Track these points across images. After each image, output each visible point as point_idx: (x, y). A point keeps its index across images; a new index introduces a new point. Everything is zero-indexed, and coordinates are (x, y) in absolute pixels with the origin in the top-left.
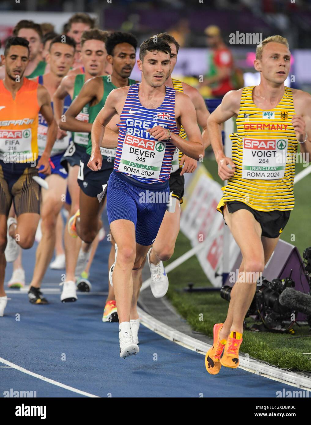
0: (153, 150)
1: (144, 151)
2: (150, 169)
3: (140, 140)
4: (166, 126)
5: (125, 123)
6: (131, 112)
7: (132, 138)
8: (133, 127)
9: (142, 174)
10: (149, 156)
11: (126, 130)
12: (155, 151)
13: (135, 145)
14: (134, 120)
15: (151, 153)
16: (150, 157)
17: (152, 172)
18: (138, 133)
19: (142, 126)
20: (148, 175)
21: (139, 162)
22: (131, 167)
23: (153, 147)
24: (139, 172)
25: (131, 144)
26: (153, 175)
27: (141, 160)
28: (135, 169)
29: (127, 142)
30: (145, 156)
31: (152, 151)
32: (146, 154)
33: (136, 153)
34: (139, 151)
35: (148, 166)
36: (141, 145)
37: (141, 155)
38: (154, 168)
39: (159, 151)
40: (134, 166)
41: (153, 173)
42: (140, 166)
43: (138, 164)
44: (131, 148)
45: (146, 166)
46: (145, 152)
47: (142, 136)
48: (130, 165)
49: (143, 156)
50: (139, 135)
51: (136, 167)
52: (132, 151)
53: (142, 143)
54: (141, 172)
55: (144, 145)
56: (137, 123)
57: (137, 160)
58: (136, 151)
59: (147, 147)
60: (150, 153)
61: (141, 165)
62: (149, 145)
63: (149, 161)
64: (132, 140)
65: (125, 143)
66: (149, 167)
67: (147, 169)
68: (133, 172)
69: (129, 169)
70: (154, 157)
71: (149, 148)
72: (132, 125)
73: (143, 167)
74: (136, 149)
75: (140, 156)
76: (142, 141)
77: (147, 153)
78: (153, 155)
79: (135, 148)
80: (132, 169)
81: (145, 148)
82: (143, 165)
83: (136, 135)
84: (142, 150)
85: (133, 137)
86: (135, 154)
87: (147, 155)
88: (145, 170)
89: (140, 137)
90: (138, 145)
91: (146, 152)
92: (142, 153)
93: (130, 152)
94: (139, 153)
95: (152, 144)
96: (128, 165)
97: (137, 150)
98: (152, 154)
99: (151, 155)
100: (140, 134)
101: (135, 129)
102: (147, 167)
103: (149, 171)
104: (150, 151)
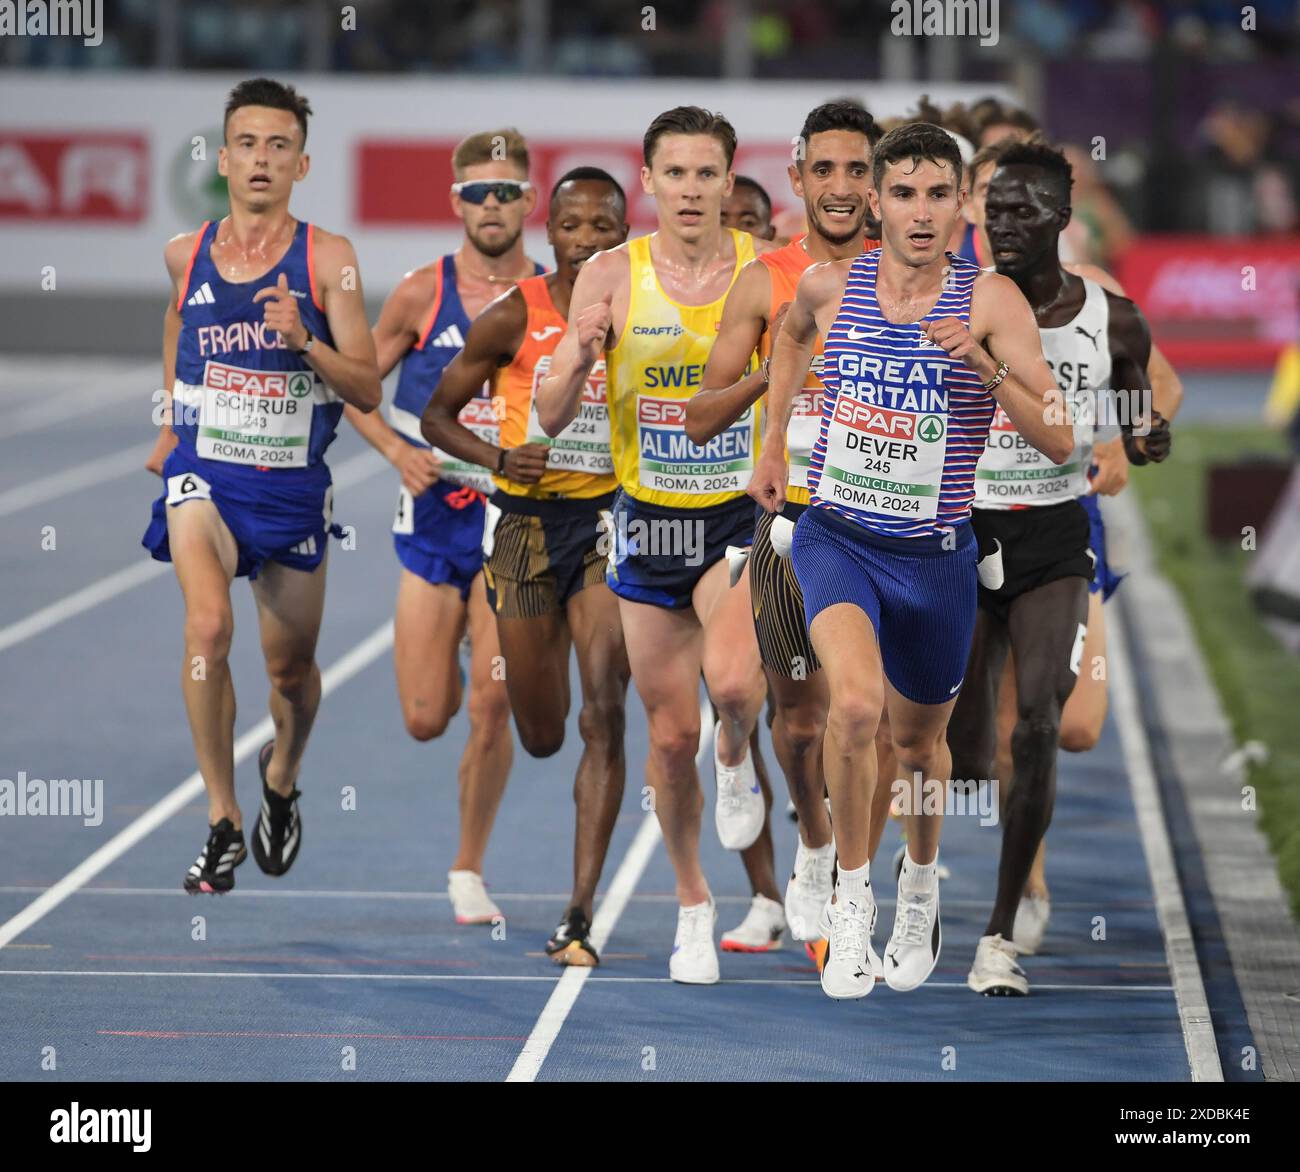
0: (911, 438)
1: (886, 443)
2: (905, 493)
3: (874, 412)
4: (947, 367)
5: (836, 364)
6: (853, 335)
7: (852, 406)
8: (858, 378)
9: (883, 506)
10: (902, 457)
11: (838, 384)
12: (916, 441)
13: (861, 425)
14: (861, 356)
15: (906, 446)
16: (904, 458)
17: (913, 499)
18: (870, 395)
19: (882, 373)
20: (903, 509)
21: (873, 474)
23: (912, 430)
24: (874, 501)
25: (849, 424)
26: (917, 508)
27: (879, 469)
28: (864, 494)
30: (890, 456)
31: (909, 442)
32: (891, 450)
33: (865, 448)
34: (872, 443)
35: (901, 485)
36: (878, 425)
37: (879, 453)
38: (917, 490)
39: (930, 440)
40: (860, 485)
41: (917, 502)
42: (876, 484)
43: (872, 480)
44: (850, 434)
45: (895, 484)
46: (888, 446)
47: (881, 401)
48: (849, 483)
49: (884, 457)
50: (872, 399)
51: (865, 486)
52: (852, 444)
53: (879, 421)
54: (880, 502)
55: (883, 425)
56: (868, 365)
57: (866, 467)
58: (862, 444)
59: (893, 431)
60: (902, 449)
61: (881, 481)
62: (900, 426)
63: (901, 471)
64: (852, 411)
65: (836, 421)
66: (903, 487)
67: (896, 492)
68: (859, 501)
69: (847, 494)
70: (914, 460)
71: (900, 433)
72: (854, 373)
73: (885, 486)
74: (863, 438)
75: (876, 458)
76: (879, 415)
77: (894, 447)
78: (911, 453)
79: (860, 434)
80: (856, 492)
81: (889, 435)
82: (886, 482)
83: (865, 399)
84: (881, 439)
85: (856, 406)
86: (861, 450)
87: (893, 454)
88: (893, 496)
89: (876, 404)
90: (869, 426)
91: (891, 444)
92: (880, 449)
93: (848, 446)
94: (873, 449)
95: (906, 423)
96: (845, 481)
97: (865, 441)
98: (910, 450)
99: (906, 452)
100: (876, 397)
101: (861, 385)
102: (897, 487)
103: (902, 498)
104: (904, 442)
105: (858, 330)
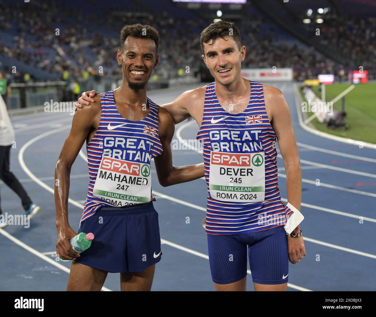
0: (249, 165)
1: (238, 169)
2: (250, 191)
3: (231, 156)
4: (260, 132)
6: (213, 122)
7: (219, 156)
8: (219, 141)
9: (240, 199)
10: (246, 175)
11: (210, 145)
12: (252, 167)
13: (226, 163)
15: (248, 169)
16: (248, 175)
17: (254, 194)
18: (227, 148)
20: (250, 199)
22: (226, 193)
23: (249, 161)
24: (236, 197)
25: (220, 164)
26: (256, 198)
27: (237, 182)
28: (231, 194)
29: (214, 161)
30: (241, 175)
31: (249, 167)
32: (241, 172)
33: (229, 173)
34: (232, 170)
35: (247, 188)
36: (234, 162)
37: (236, 174)
38: (255, 189)
39: (258, 165)
40: (229, 191)
41: (256, 195)
42: (236, 189)
44: (221, 168)
45: (244, 188)
46: (239, 170)
47: (232, 150)
48: (224, 190)
49: (238, 176)
50: (228, 150)
51: (231, 191)
52: (223, 172)
53: (234, 160)
54: (239, 197)
55: (236, 161)
58: (228, 171)
59: (241, 163)
60: (246, 171)
61: (238, 187)
62: (244, 160)
63: (247, 181)
64: (220, 158)
65: (213, 163)
66: (249, 188)
67: (246, 191)
68: (229, 198)
69: (223, 196)
70: (252, 175)
71: (244, 164)
72: (218, 139)
73: (240, 189)
74: (228, 169)
75: (234, 177)
76: (234, 157)
77: (242, 171)
78: (250, 173)
79: (226, 167)
80: (227, 194)
81: (239, 165)
82: (240, 187)
83: (225, 150)
84: (236, 168)
85: (221, 154)
86: (228, 174)
87: (242, 174)
88: (244, 193)
89: (231, 152)
90: (230, 163)
91: (241, 169)
92: (236, 173)
93: (221, 174)
94: (233, 173)
95: (246, 159)
96: (222, 190)
97: (229, 170)
98: (250, 171)
99: (248, 172)
100: (230, 148)
101: (222, 144)
102: (246, 189)
103: (249, 193)
104: (246, 168)
105: (215, 119)
